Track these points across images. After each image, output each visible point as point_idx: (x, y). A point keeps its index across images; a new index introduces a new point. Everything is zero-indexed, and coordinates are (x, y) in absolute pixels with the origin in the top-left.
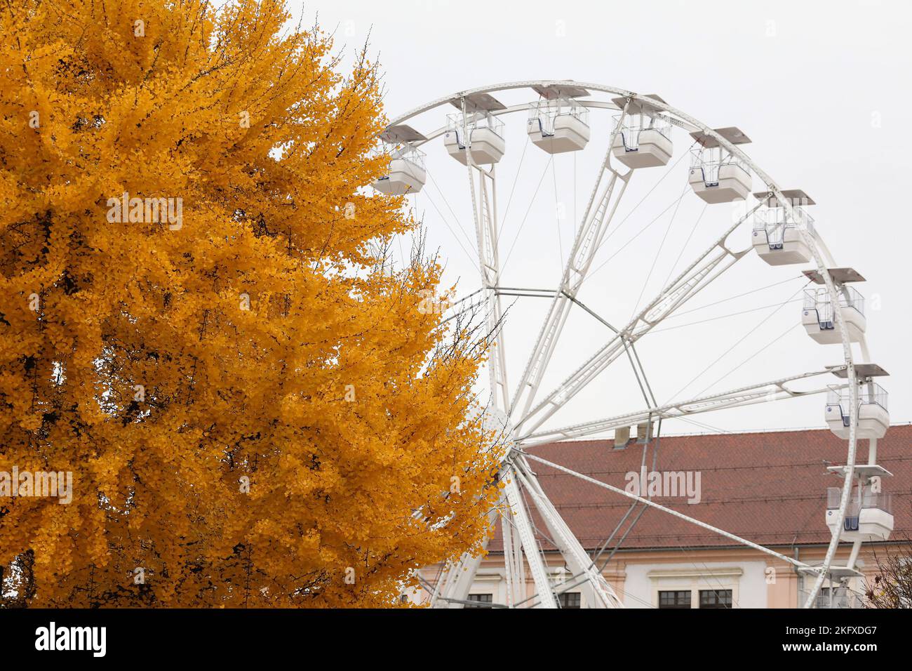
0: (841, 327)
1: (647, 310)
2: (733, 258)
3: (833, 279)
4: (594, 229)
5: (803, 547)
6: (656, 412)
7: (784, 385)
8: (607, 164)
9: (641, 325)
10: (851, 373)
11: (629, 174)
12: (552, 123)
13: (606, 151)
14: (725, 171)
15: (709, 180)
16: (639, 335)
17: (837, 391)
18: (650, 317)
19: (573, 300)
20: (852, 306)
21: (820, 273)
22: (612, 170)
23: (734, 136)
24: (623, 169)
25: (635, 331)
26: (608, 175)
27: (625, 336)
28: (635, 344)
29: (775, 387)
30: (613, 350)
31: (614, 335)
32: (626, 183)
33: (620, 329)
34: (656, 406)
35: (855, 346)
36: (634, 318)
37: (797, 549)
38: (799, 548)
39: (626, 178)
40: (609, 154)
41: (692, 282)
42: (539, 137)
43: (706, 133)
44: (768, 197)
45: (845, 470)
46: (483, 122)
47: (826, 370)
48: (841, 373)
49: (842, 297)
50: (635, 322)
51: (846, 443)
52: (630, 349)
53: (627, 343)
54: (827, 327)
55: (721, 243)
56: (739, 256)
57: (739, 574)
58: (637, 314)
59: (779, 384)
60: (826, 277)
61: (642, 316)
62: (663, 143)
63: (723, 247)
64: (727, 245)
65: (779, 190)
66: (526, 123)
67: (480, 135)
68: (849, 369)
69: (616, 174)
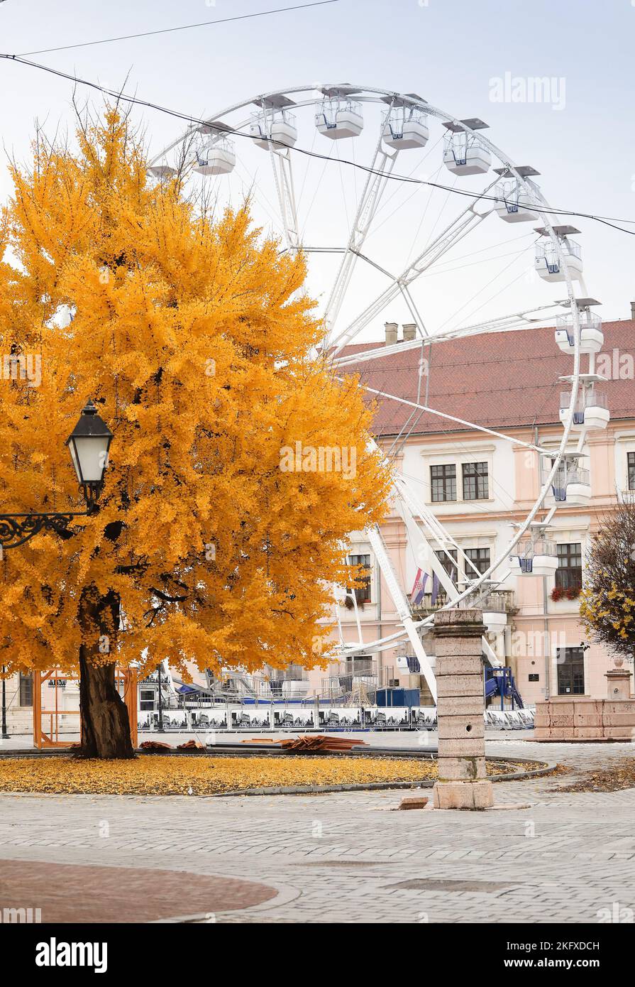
0: (564, 270)
1: (417, 261)
2: (480, 218)
3: (557, 233)
4: (371, 198)
5: (540, 426)
6: (427, 339)
7: (524, 316)
8: (379, 149)
9: (412, 273)
10: (573, 305)
11: (395, 155)
12: (334, 118)
13: (378, 139)
14: (471, 153)
15: (458, 158)
16: (411, 280)
17: (563, 318)
18: (418, 267)
19: (358, 255)
20: (572, 255)
21: (547, 230)
22: (384, 153)
23: (475, 124)
24: (391, 151)
25: (408, 278)
26: (381, 156)
27: (400, 283)
28: (408, 287)
29: (518, 318)
30: (392, 293)
31: (392, 281)
32: (394, 161)
33: (397, 276)
34: (428, 335)
35: (575, 284)
36: (407, 268)
37: (536, 428)
38: (538, 427)
39: (394, 157)
40: (380, 142)
41: (449, 239)
42: (325, 129)
43: (455, 124)
44: (504, 172)
45: (572, 379)
46: (278, 116)
47: (555, 304)
48: (567, 305)
49: (564, 245)
50: (408, 271)
51: (572, 356)
52: (405, 291)
53: (402, 286)
54: (554, 270)
55: (471, 209)
56: (484, 216)
57: (492, 450)
58: (409, 265)
59: (520, 315)
60: (552, 232)
61: (413, 267)
62: (421, 130)
63: (473, 211)
64: (475, 209)
65: (513, 166)
66: (314, 118)
67: (278, 128)
68: (572, 303)
69: (386, 155)
